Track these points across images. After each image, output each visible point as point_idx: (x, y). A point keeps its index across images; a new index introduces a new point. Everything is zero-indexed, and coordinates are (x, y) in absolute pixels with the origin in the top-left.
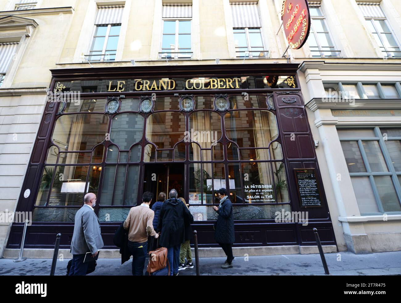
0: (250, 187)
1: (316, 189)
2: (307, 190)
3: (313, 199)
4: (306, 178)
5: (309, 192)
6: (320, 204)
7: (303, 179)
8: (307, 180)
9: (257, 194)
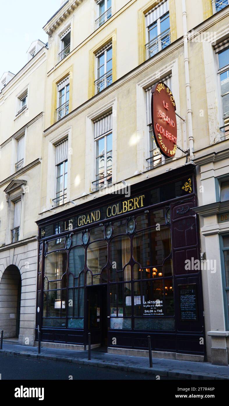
0: (147, 302)
1: (194, 304)
2: (187, 305)
3: (190, 314)
4: (187, 294)
5: (188, 307)
6: (195, 318)
7: (184, 295)
8: (188, 296)
9: (151, 308)
